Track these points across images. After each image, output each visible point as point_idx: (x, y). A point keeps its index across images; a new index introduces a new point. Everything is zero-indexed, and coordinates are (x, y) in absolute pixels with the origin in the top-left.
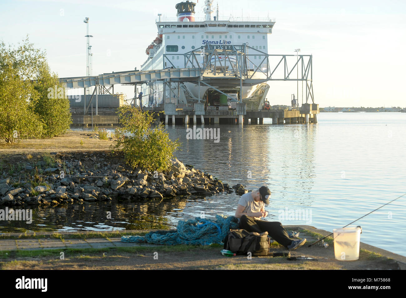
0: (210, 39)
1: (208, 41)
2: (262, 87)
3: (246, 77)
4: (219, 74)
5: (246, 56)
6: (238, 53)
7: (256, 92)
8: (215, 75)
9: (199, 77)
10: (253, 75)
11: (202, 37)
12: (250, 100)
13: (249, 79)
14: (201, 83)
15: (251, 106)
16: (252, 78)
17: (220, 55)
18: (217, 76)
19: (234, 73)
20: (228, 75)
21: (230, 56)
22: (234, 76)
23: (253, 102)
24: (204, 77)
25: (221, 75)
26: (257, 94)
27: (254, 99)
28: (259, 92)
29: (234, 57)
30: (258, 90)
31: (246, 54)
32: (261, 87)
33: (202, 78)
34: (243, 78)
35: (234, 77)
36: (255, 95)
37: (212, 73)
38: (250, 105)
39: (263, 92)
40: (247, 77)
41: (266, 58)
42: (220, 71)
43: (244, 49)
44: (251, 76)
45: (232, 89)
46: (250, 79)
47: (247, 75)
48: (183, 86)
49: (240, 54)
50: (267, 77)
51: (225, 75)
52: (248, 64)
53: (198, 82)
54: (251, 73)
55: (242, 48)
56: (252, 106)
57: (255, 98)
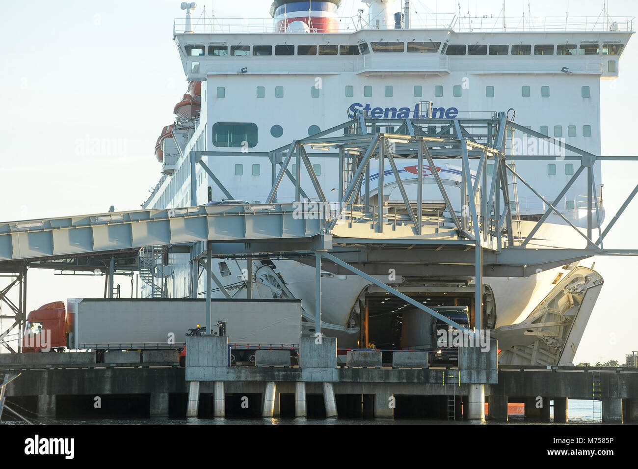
0: (379, 101)
1: (372, 107)
2: (573, 282)
3: (504, 239)
4: (394, 229)
5: (507, 162)
6: (470, 148)
7: (552, 302)
8: (379, 230)
9: (317, 238)
10: (530, 237)
11: (349, 91)
12: (526, 333)
13: (517, 248)
14: (324, 260)
15: (531, 355)
16: (528, 246)
17: (406, 156)
18: (389, 233)
19: (452, 225)
20: (428, 233)
21: (437, 162)
22: (452, 235)
23: (541, 341)
24: (335, 237)
25: (404, 232)
26: (554, 310)
27: (544, 329)
28: (562, 302)
29: (456, 164)
30: (561, 294)
31: (507, 153)
32: (569, 280)
33: (328, 242)
34: (489, 243)
35: (456, 238)
36: (549, 314)
37: (368, 225)
38: (527, 351)
39: (579, 299)
40: (511, 241)
41: (586, 169)
42: (398, 217)
43: (496, 136)
44: (524, 240)
45: (458, 290)
46: (522, 248)
47: (508, 232)
48: (271, 276)
49: (476, 154)
50: (589, 243)
51: (417, 230)
52: (516, 191)
53: (315, 258)
54: (524, 228)
55: (489, 131)
56: (534, 354)
57: (548, 324)
